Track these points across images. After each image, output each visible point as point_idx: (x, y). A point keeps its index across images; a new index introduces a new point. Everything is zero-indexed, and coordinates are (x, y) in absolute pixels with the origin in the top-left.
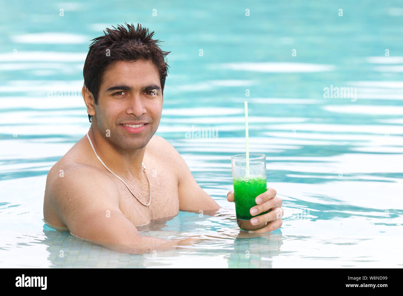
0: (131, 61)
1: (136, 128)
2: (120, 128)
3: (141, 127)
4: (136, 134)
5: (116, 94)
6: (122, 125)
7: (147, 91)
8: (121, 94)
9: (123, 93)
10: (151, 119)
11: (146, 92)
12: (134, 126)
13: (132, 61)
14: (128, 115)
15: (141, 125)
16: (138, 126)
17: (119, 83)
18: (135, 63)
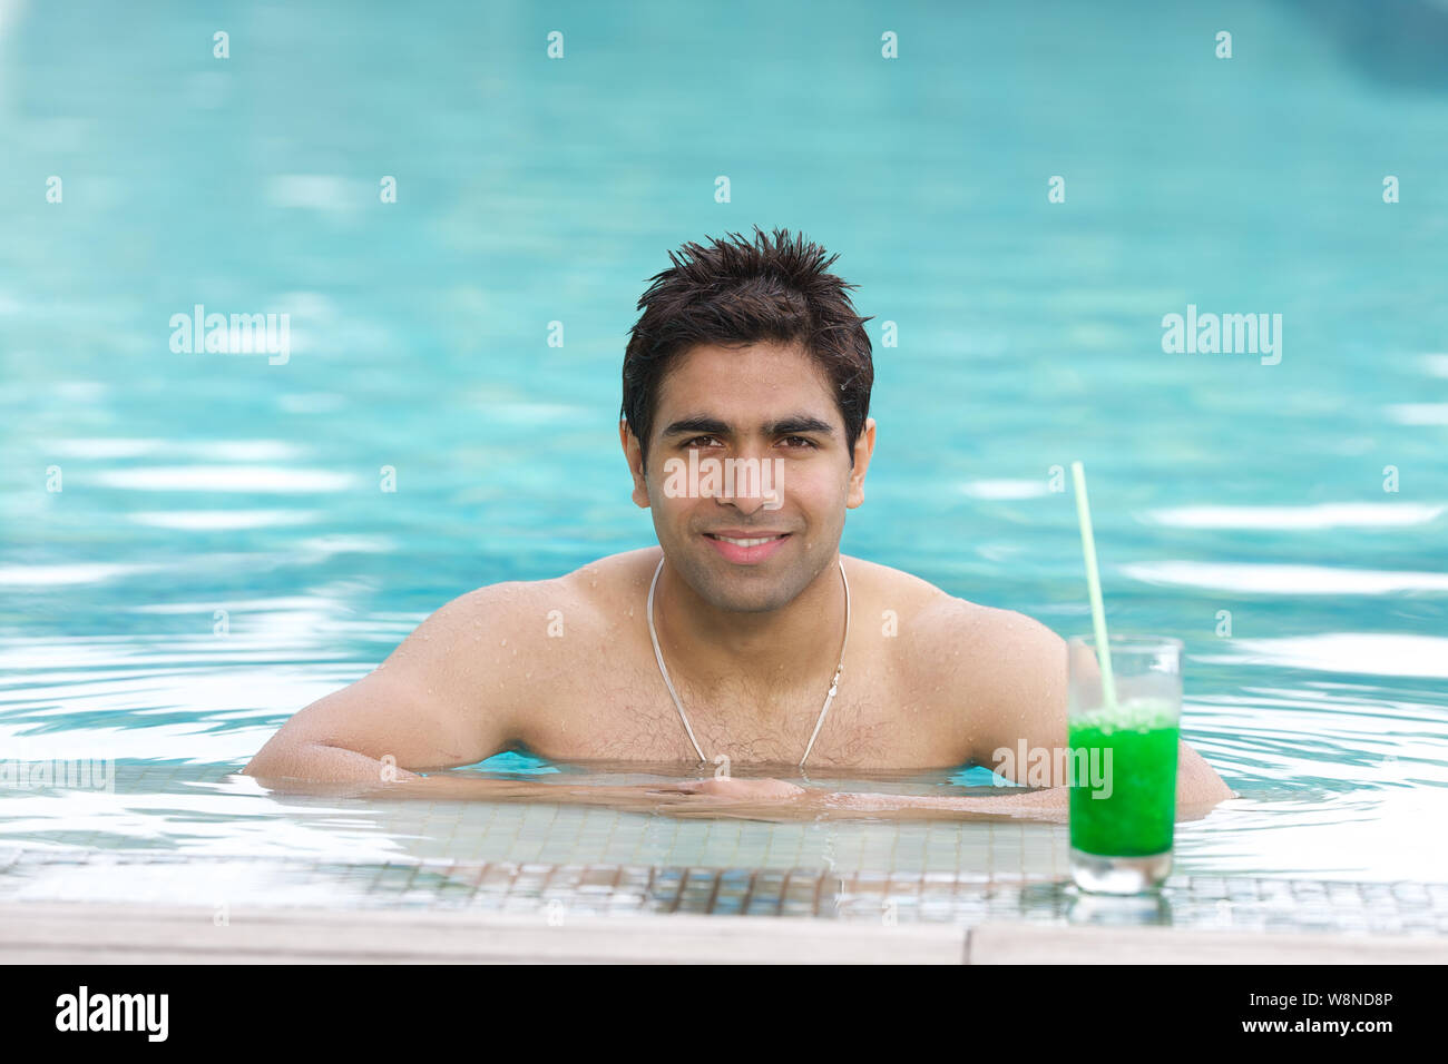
0: (731, 346)
1: (749, 548)
2: (703, 545)
3: (765, 544)
4: (751, 566)
5: (694, 443)
6: (710, 536)
7: (789, 436)
8: (708, 445)
9: (713, 443)
10: (800, 519)
11: (788, 439)
12: (743, 543)
13: (737, 346)
14: (721, 510)
15: (764, 541)
16: (755, 542)
17: (695, 410)
18: (748, 349)
